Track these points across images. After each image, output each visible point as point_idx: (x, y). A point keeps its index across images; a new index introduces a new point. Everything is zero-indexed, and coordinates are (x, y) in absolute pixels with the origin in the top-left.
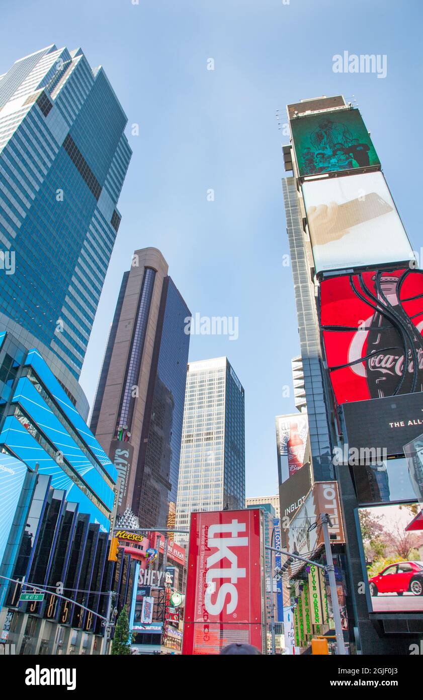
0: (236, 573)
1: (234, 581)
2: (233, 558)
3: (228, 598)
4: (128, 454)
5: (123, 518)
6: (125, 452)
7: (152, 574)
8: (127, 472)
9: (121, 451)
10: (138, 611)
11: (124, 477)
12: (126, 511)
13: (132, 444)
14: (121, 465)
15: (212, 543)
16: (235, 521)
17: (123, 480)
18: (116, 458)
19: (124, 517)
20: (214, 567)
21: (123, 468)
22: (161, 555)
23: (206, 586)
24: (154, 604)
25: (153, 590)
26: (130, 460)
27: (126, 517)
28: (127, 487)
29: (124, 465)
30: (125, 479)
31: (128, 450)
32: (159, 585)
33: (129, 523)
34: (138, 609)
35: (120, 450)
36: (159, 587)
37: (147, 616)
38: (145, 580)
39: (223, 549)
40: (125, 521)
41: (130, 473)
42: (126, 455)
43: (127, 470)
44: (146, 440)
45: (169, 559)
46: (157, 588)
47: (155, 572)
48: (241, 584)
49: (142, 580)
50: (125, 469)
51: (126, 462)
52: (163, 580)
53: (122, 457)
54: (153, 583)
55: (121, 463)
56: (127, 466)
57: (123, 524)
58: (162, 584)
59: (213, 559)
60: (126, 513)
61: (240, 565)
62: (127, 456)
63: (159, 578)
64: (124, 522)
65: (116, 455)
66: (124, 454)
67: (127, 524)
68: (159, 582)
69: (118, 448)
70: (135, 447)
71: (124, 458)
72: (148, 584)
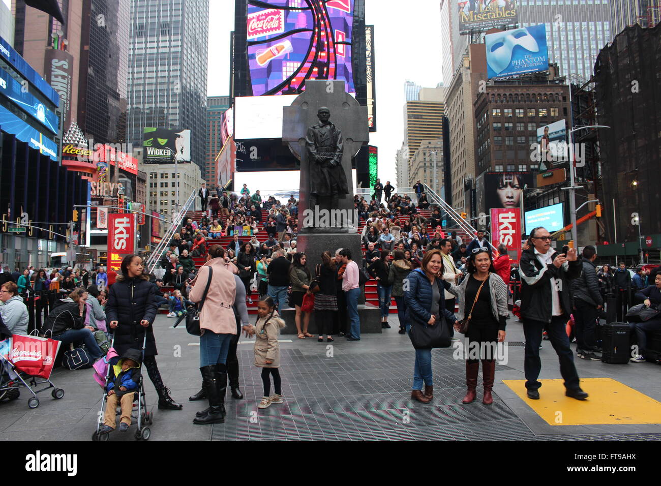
0: (125, 236)
1: (125, 238)
2: (124, 231)
3: (123, 244)
4: (67, 64)
5: (68, 132)
6: (63, 62)
7: (105, 186)
8: (68, 85)
9: (59, 61)
10: (94, 218)
11: (65, 90)
12: (72, 126)
13: (70, 53)
14: (60, 77)
15: (117, 225)
16: (125, 218)
17: (65, 94)
18: (53, 69)
19: (70, 131)
20: (118, 234)
21: (63, 81)
22: (112, 167)
23: (115, 240)
24: (108, 212)
25: (106, 200)
26: (70, 71)
27: (72, 132)
28: (70, 101)
29: (64, 77)
30: (67, 93)
31: (67, 60)
32: (112, 195)
33: (76, 138)
34: (93, 216)
35: (57, 60)
36: (112, 197)
37: (102, 222)
38: (98, 191)
39: (121, 227)
40: (71, 135)
41: (71, 86)
42: (64, 67)
43: (68, 82)
44: (86, 48)
45: (121, 170)
46: (110, 198)
47: (107, 184)
48: (127, 240)
49: (95, 191)
50: (65, 81)
51: (66, 74)
52: (116, 190)
53: (61, 68)
54: (106, 193)
55: (60, 75)
56: (67, 78)
57: (70, 138)
58: (115, 195)
59: (117, 231)
60: (72, 128)
61: (127, 233)
62: (66, 67)
63: (112, 190)
64: (71, 137)
65: (53, 66)
66: (62, 65)
67: (74, 139)
68: (112, 192)
69: (55, 58)
70: (74, 56)
71: (64, 70)
72: (101, 195)
